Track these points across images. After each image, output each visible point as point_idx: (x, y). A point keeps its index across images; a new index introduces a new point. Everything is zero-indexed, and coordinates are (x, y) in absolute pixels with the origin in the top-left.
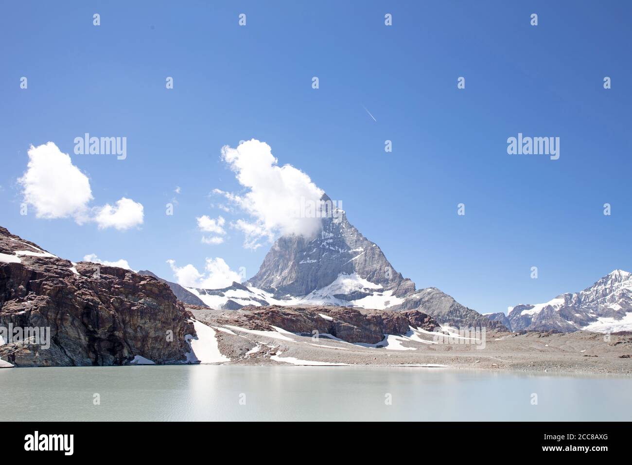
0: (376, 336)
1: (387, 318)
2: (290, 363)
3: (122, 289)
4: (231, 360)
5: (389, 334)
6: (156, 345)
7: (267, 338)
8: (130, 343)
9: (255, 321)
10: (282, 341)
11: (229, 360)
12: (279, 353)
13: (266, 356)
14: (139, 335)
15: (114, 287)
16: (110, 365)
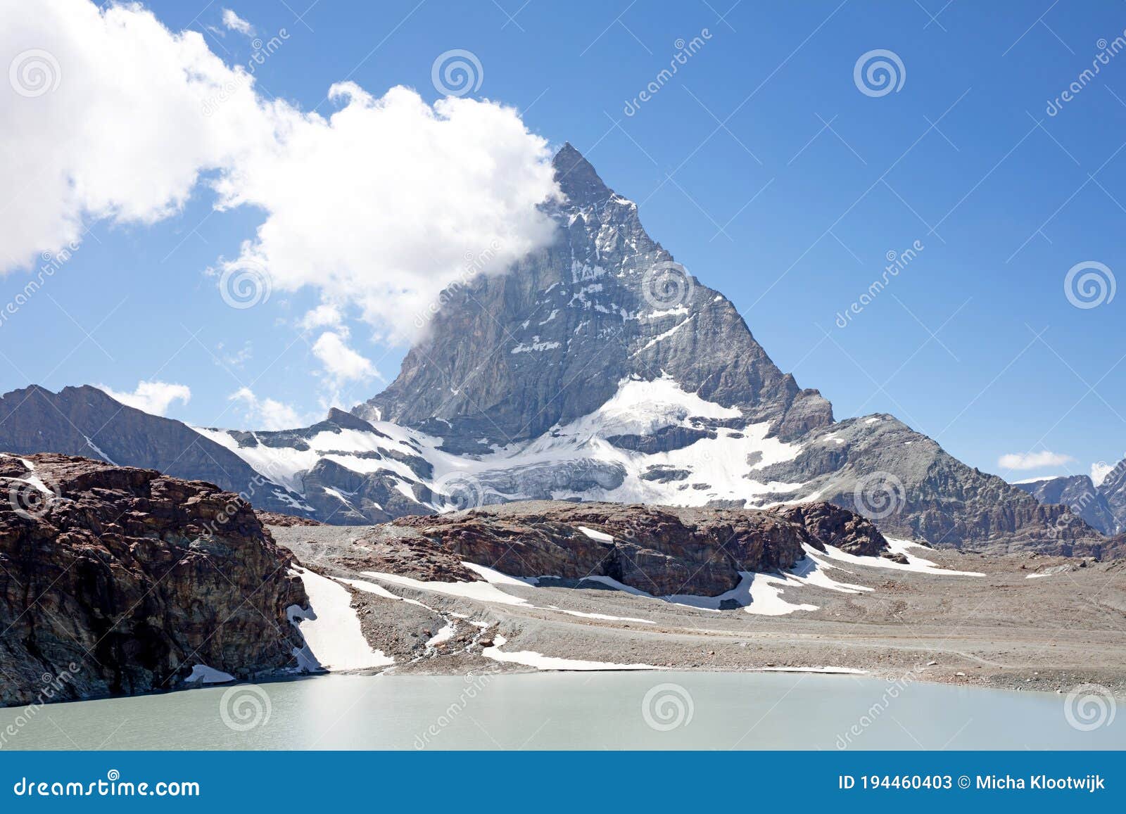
0: (718, 576)
1: (746, 532)
2: (527, 667)
3: (149, 520)
4: (396, 660)
5: (754, 570)
6: (234, 639)
7: (468, 603)
8: (178, 639)
9: (433, 558)
10: (503, 607)
11: (391, 660)
12: (499, 640)
13: (472, 650)
14: (198, 619)
15: (132, 516)
16: (147, 692)
